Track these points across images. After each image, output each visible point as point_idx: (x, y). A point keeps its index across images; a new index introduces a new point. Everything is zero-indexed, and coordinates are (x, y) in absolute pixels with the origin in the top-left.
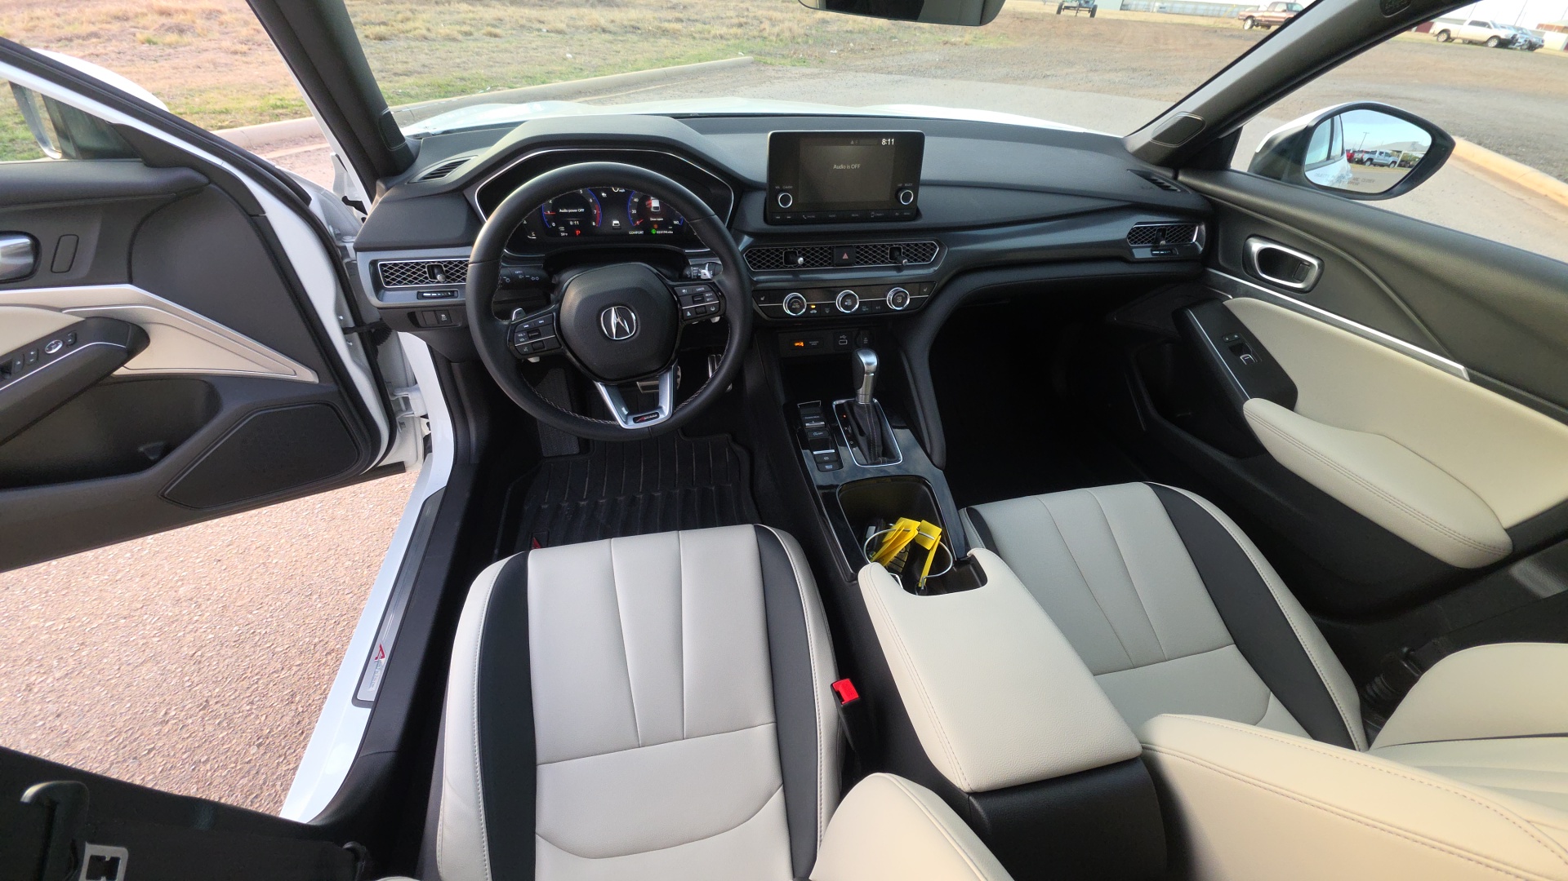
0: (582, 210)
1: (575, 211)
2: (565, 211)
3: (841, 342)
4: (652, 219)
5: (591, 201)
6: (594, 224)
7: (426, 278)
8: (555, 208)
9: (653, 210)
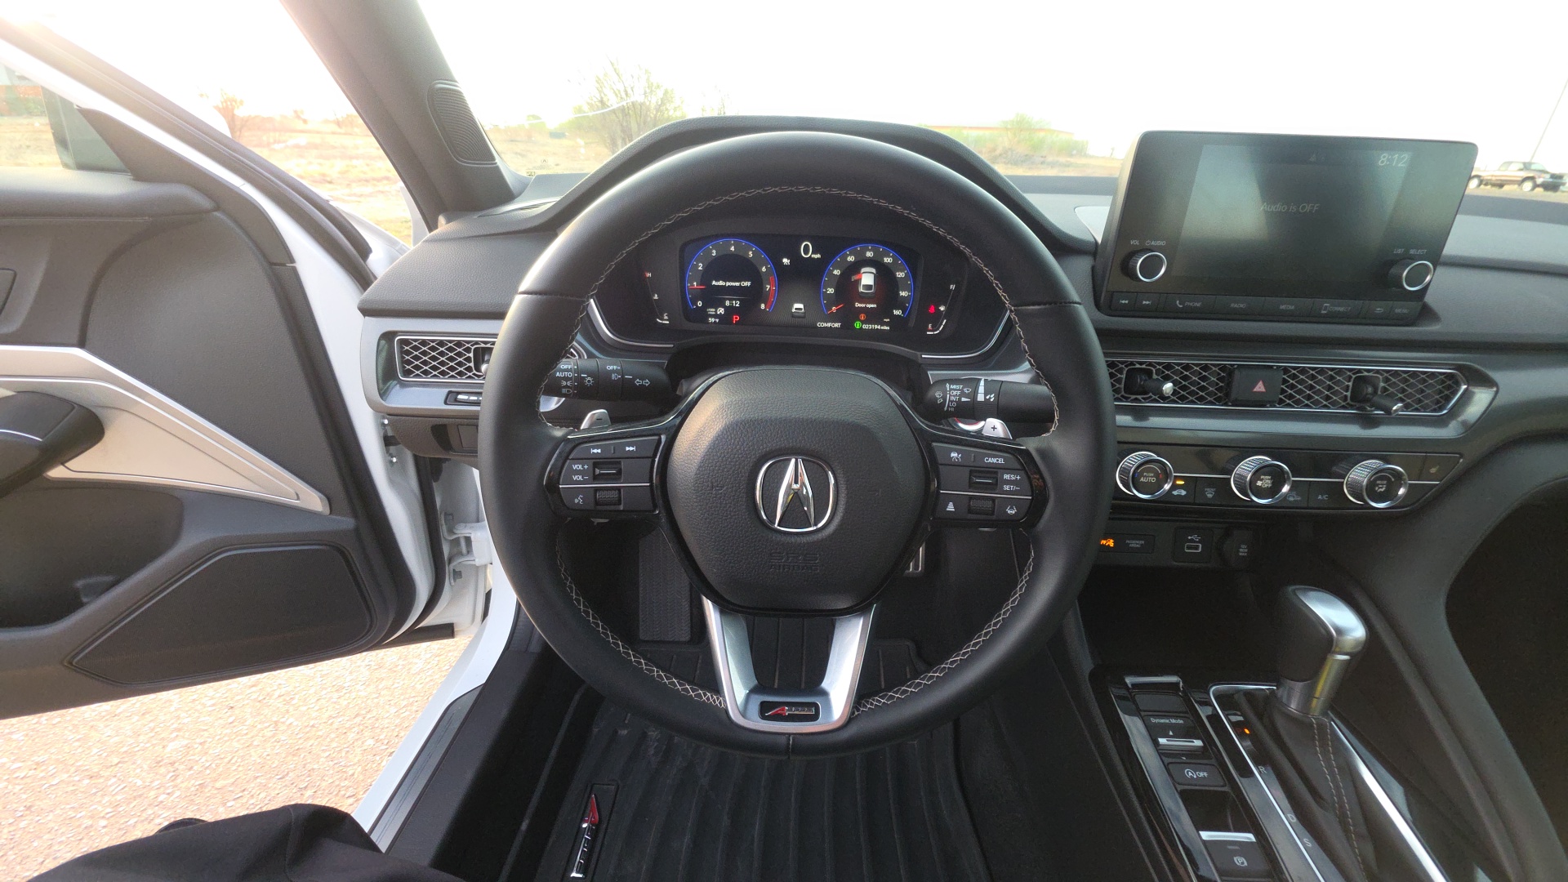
0: (747, 284)
1: (737, 284)
2: (721, 283)
3: (1189, 548)
4: (857, 305)
5: (764, 269)
6: (763, 306)
7: (469, 369)
8: (706, 277)
9: (861, 289)
